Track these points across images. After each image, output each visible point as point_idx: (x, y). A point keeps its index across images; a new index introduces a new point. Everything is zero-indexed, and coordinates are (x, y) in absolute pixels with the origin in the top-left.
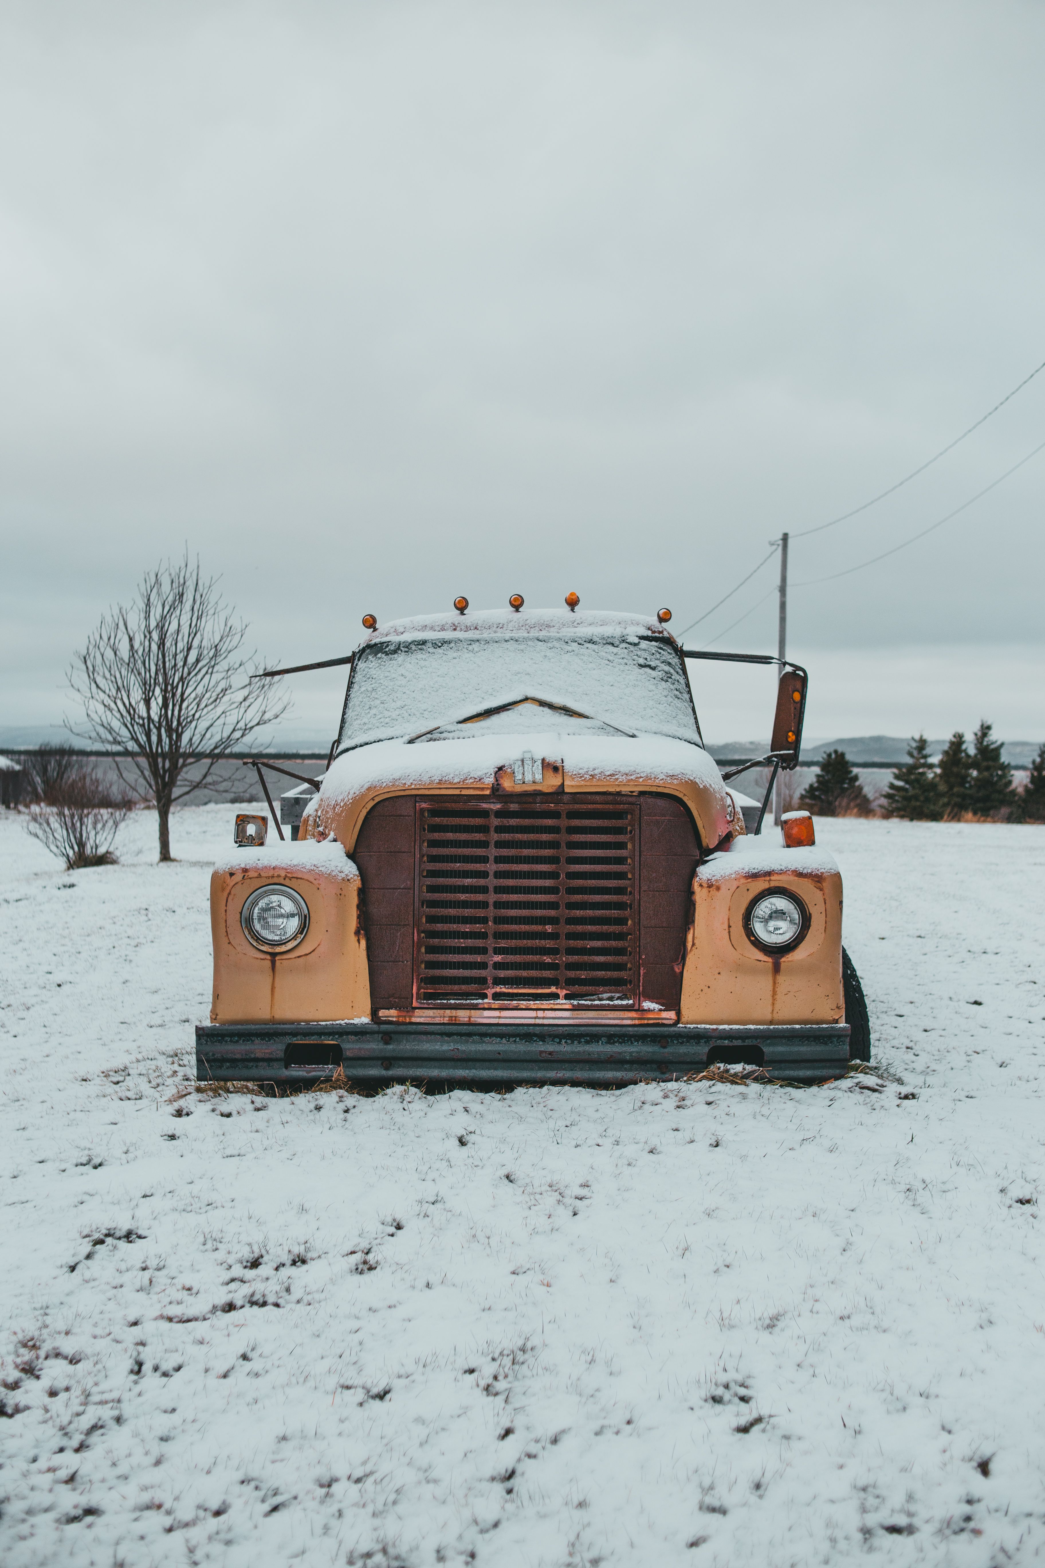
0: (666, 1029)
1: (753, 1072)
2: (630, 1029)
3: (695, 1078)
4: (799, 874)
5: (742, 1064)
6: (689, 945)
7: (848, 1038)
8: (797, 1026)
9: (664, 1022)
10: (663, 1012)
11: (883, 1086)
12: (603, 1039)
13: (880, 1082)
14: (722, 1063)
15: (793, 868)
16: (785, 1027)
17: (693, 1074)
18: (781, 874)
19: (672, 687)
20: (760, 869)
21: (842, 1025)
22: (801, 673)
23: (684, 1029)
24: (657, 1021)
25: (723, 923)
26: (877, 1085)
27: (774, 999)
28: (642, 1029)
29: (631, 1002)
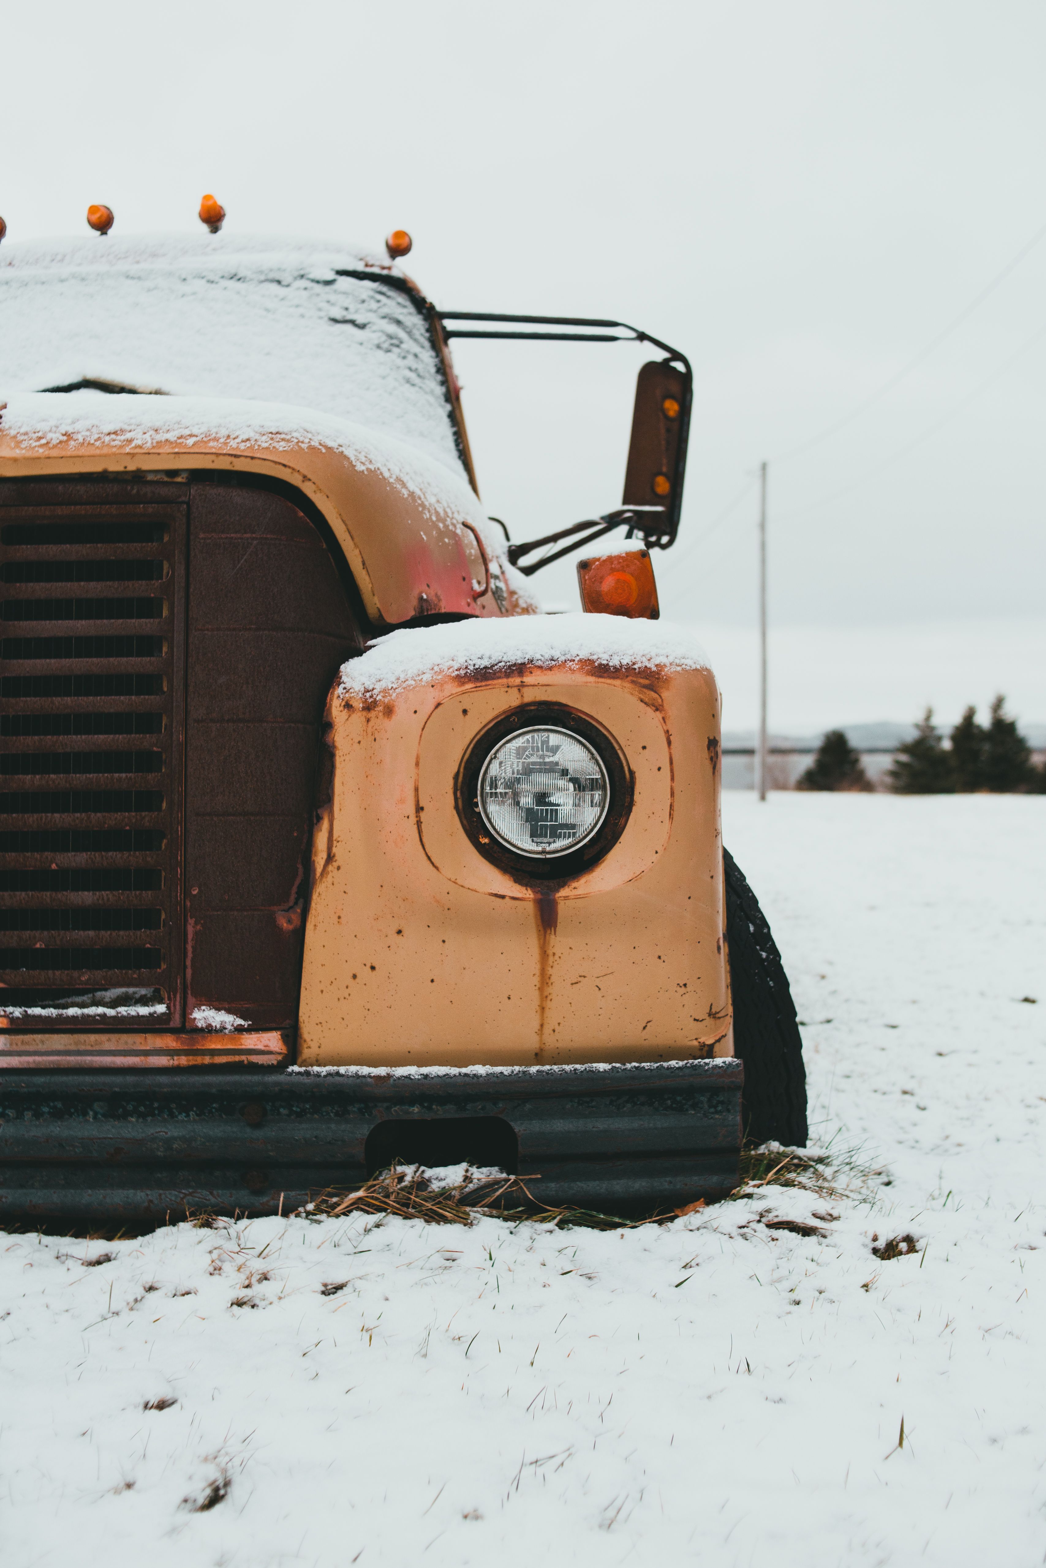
0: (256, 1078)
1: (493, 1185)
2: (163, 1079)
3: (337, 1204)
4: (602, 670)
5: (464, 1165)
6: (320, 859)
7: (739, 1094)
8: (602, 1067)
9: (255, 1059)
10: (246, 1036)
11: (832, 1218)
12: (96, 1106)
13: (823, 1206)
14: (409, 1163)
15: (584, 654)
16: (568, 1068)
17: (332, 1195)
18: (550, 669)
19: (400, 362)
20: (495, 658)
21: (725, 1058)
22: (679, 366)
23: (305, 1080)
24: (237, 1058)
25: (402, 801)
26: (815, 1215)
27: (544, 997)
28: (197, 1079)
29: (161, 1008)
